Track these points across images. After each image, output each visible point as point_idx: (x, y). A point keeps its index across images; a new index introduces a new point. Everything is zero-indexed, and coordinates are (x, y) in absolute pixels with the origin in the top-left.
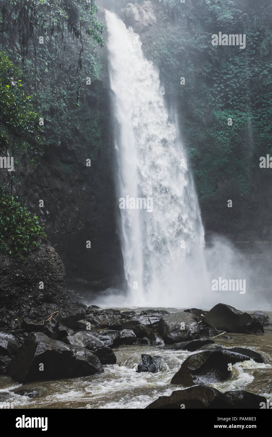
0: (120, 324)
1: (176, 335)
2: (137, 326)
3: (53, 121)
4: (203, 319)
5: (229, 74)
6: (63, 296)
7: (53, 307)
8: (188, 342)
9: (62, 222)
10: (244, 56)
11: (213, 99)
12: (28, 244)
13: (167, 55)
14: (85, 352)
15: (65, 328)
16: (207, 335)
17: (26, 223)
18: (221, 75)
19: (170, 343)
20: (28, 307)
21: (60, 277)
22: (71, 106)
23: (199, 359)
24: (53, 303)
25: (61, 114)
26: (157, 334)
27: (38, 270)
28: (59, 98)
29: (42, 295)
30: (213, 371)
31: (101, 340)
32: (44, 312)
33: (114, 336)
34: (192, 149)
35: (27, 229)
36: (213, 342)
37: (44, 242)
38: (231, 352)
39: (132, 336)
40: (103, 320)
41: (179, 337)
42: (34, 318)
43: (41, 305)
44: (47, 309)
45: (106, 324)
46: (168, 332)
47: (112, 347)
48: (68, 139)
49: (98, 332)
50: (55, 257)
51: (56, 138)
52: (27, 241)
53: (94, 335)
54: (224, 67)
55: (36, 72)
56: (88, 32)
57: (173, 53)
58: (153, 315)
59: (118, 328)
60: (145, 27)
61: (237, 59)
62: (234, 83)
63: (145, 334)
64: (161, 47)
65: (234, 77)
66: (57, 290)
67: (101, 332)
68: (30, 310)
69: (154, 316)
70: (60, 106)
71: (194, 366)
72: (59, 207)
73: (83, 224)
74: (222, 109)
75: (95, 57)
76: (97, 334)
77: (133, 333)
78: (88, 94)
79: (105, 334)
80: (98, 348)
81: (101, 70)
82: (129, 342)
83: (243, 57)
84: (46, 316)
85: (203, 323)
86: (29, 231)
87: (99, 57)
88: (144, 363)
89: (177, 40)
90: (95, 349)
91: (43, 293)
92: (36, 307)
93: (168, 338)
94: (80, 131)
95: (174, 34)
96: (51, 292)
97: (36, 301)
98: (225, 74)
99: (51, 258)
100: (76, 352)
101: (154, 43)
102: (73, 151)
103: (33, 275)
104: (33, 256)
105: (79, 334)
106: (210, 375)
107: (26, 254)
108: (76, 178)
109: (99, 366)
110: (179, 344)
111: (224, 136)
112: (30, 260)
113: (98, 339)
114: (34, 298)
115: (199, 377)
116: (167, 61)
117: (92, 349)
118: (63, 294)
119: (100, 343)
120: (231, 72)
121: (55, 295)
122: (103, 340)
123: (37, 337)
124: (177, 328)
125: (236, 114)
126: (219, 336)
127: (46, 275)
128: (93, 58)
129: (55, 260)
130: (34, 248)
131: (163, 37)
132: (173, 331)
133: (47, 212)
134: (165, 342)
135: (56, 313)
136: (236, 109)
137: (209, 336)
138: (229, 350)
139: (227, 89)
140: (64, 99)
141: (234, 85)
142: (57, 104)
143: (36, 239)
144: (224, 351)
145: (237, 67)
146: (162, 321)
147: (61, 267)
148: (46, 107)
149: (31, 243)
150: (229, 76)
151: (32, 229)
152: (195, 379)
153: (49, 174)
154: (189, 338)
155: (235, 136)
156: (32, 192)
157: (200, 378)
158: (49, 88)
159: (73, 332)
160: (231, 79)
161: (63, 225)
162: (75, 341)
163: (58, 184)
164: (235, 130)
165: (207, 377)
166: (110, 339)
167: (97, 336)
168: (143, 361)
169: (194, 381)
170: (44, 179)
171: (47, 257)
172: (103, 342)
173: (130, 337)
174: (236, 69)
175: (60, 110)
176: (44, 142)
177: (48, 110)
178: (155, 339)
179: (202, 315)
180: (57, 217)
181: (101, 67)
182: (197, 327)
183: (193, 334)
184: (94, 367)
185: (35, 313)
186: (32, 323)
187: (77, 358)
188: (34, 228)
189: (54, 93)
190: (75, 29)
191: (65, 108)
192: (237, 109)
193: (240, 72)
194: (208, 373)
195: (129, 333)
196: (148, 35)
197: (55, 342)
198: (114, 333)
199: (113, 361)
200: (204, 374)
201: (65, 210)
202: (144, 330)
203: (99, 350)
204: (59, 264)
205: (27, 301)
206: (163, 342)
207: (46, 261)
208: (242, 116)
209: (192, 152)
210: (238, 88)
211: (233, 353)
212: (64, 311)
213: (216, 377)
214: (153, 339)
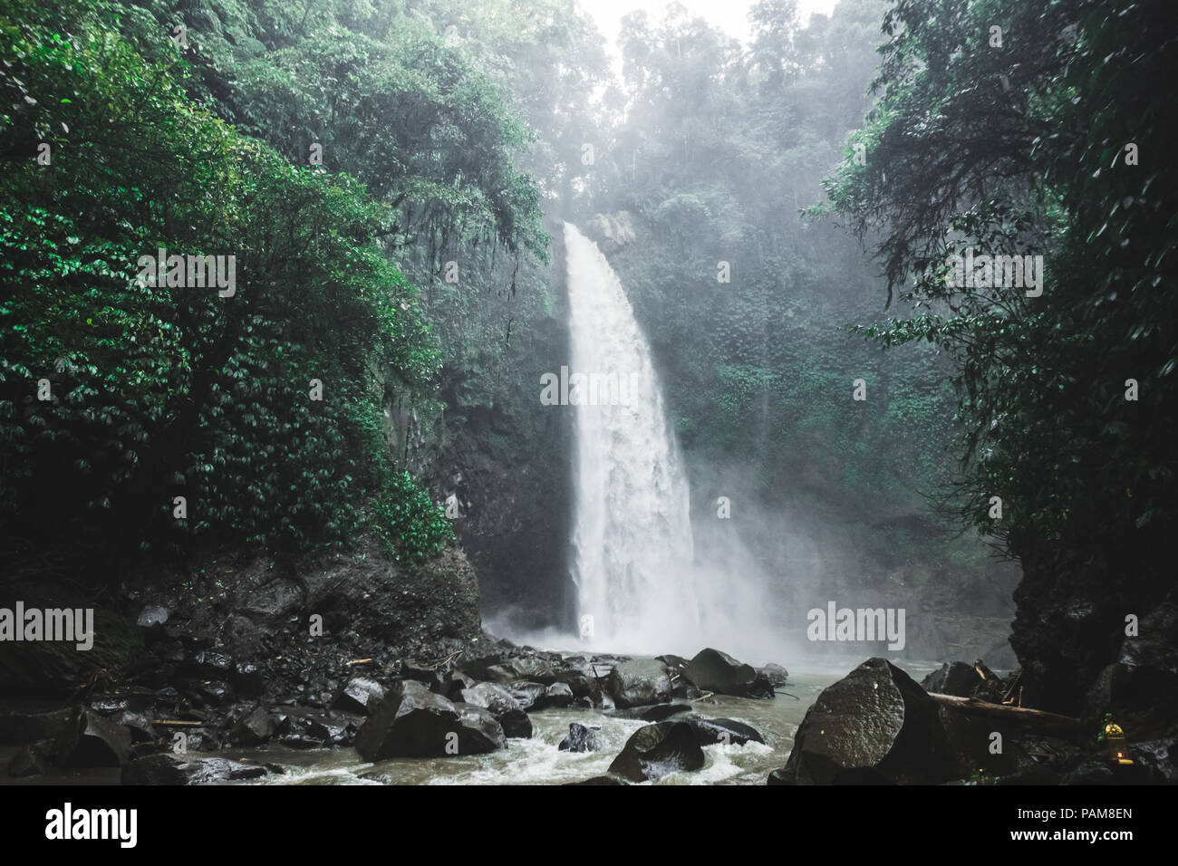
0: (553, 674)
1: (634, 695)
2: (576, 678)
3: (483, 373)
4: (681, 672)
5: (736, 314)
6: (473, 628)
7: (457, 644)
8: (650, 707)
9: (490, 519)
10: (760, 289)
11: (715, 349)
12: (426, 547)
13: (650, 286)
14: (481, 715)
15: (462, 677)
16: (684, 696)
17: (425, 515)
18: (726, 316)
19: (624, 708)
20: (418, 643)
21: (471, 599)
22: (510, 352)
23: (654, 734)
24: (457, 638)
25: (495, 364)
26: (605, 693)
27: (437, 586)
28: (493, 341)
29: (440, 624)
30: (675, 755)
31: (515, 698)
32: (441, 651)
33: (537, 693)
34: (684, 419)
35: (426, 524)
36: (689, 708)
37: (451, 544)
38: (710, 725)
39: (565, 693)
40: (527, 668)
41: (638, 699)
42: (425, 661)
43: (438, 640)
44: (447, 647)
45: (531, 673)
46: (622, 689)
47: (529, 710)
48: (504, 400)
49: (512, 686)
50: (464, 568)
51: (486, 397)
52: (423, 542)
53: (506, 689)
54: (731, 304)
55: (462, 304)
56: (527, 243)
57: (658, 283)
58: (607, 662)
59: (547, 680)
60: (619, 246)
61: (749, 293)
62: (746, 327)
63: (587, 692)
64: (641, 274)
65: (745, 318)
66: (464, 618)
67: (516, 685)
68: (420, 647)
69: (607, 664)
70: (494, 352)
71: (645, 746)
72: (486, 498)
73: (520, 524)
74: (727, 363)
75: (548, 285)
76: (510, 688)
77: (568, 689)
78: (536, 337)
79: (522, 689)
80: (505, 709)
81: (556, 303)
82: (560, 703)
83: (757, 291)
84: (443, 657)
85: (682, 678)
86: (427, 527)
87: (552, 285)
88: (573, 738)
89: (664, 265)
90: (500, 712)
91: (442, 622)
92: (429, 643)
93: (621, 699)
94: (523, 389)
95: (660, 256)
96: (456, 621)
97: (430, 634)
98: (733, 313)
99: (458, 569)
100: (466, 714)
101: (632, 268)
102: (510, 417)
103: (428, 594)
104: (432, 565)
105: (481, 686)
106: (670, 761)
107: (420, 562)
108: (513, 455)
109: (500, 739)
110: (636, 709)
111: (731, 401)
112: (426, 571)
113: (510, 696)
114: (428, 629)
115: (652, 765)
116: (649, 293)
117: (496, 711)
118: (473, 625)
119: (513, 703)
120: (740, 311)
121: (460, 626)
122: (519, 697)
123: (406, 688)
124: (636, 683)
125: (748, 370)
126: (702, 700)
127: (449, 595)
128: (544, 287)
129: (465, 573)
130: (434, 554)
131: (645, 260)
132: (629, 688)
133: (469, 504)
134: (616, 706)
135: (458, 654)
136: (747, 364)
137: (687, 698)
138: (708, 721)
139: (735, 335)
140: (500, 343)
141: (744, 329)
142: (490, 349)
143: (438, 540)
144: (699, 724)
145: (749, 304)
146: (613, 671)
147: (473, 583)
148: (474, 352)
149: (430, 546)
150: (737, 317)
151: (434, 525)
152: (645, 767)
153: (474, 448)
154: (654, 701)
155: (747, 401)
156: (448, 474)
157: (654, 766)
158: (479, 326)
159: (474, 682)
160: (740, 320)
161: (491, 524)
162: (474, 698)
163: (487, 464)
164: (746, 393)
165: (664, 765)
166: (530, 695)
167: (509, 691)
168: (571, 733)
169: (644, 771)
170: (467, 455)
171: (453, 567)
172: (517, 702)
173: (562, 696)
174: (748, 307)
175: (494, 358)
176: (469, 402)
177: (476, 357)
178: (601, 700)
179: (681, 665)
180: (482, 511)
181: (555, 300)
182: (666, 683)
183: (661, 694)
184: (491, 739)
185: (427, 653)
186: (416, 667)
187: (466, 724)
188: (436, 524)
189: (487, 334)
190: (509, 241)
191: (501, 354)
192: (751, 363)
193: (754, 311)
194: (668, 759)
195: (562, 689)
196: (624, 257)
197: (433, 697)
198: (536, 687)
199: (526, 732)
200: (661, 760)
201: (494, 502)
202: (587, 685)
203: (506, 714)
204: (470, 579)
205: (417, 634)
206: (613, 705)
207: (451, 574)
208: (756, 373)
209: (684, 424)
210: (751, 334)
211: (715, 726)
212: (473, 652)
213: (680, 765)
214: (598, 700)
